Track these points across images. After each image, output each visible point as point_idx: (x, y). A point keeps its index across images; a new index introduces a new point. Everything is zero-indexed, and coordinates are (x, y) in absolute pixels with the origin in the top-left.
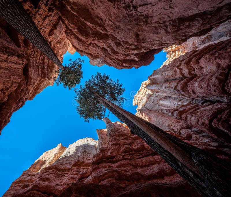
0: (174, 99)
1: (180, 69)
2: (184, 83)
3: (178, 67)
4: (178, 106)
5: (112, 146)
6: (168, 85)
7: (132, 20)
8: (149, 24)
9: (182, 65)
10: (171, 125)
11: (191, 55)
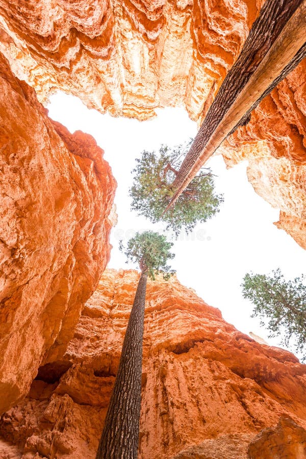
0: (125, 49)
1: (71, 66)
2: (93, 47)
3: (69, 71)
4: (137, 37)
5: (265, 137)
6: (106, 72)
7: (37, 239)
8: (31, 200)
9: (63, 65)
10: (176, 32)
11: (41, 56)
